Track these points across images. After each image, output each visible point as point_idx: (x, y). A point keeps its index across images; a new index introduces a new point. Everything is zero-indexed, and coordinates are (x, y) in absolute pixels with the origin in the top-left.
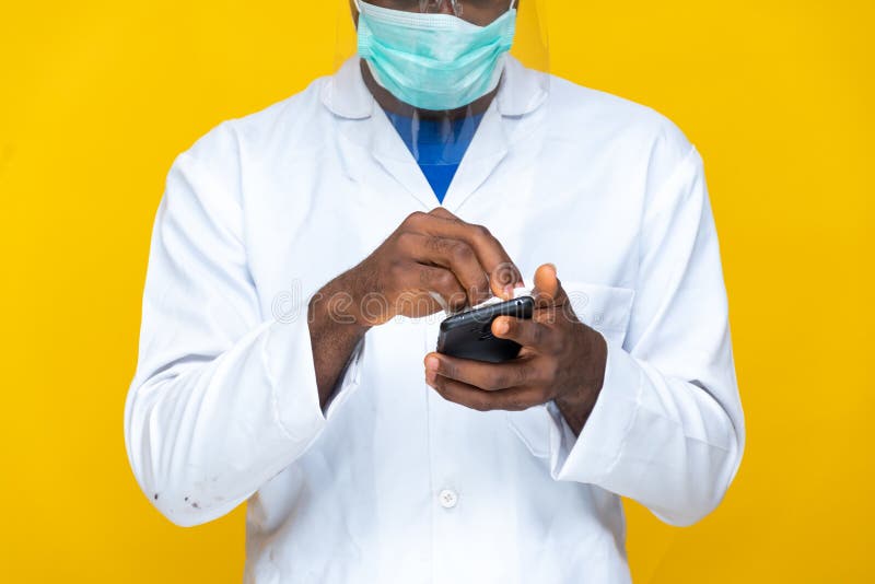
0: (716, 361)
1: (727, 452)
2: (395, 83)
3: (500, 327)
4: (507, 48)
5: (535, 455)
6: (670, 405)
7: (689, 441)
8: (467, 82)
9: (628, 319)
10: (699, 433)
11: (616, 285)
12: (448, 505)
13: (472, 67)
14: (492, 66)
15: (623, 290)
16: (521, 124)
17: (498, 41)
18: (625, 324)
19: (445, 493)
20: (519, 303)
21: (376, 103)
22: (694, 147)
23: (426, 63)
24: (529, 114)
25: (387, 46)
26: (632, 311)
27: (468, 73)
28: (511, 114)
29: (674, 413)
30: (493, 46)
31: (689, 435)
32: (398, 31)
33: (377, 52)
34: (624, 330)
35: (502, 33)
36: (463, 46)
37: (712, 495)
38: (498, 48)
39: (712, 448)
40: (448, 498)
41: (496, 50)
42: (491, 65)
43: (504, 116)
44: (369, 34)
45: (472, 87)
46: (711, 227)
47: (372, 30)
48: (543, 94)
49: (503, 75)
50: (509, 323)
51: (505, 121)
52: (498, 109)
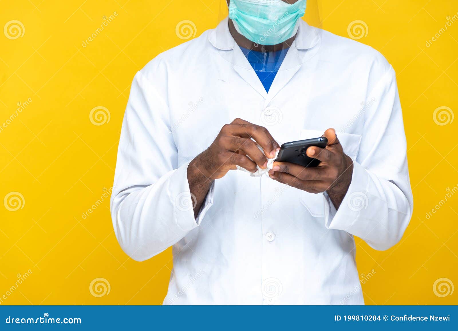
0: (401, 171)
1: (405, 215)
2: (248, 32)
3: (311, 152)
4: (302, 15)
5: (312, 216)
6: (381, 192)
7: (389, 210)
8: (283, 31)
9: (357, 149)
10: (394, 206)
11: (352, 132)
12: (271, 240)
13: (286, 24)
14: (294, 25)
15: (356, 136)
16: (307, 54)
17: (298, 12)
18: (357, 152)
19: (269, 234)
20: (320, 140)
21: (235, 42)
22: (391, 66)
23: (264, 22)
24: (310, 49)
25: (244, 13)
26: (360, 146)
27: (284, 27)
28: (302, 49)
29: (383, 196)
30: (295, 14)
31: (389, 207)
32: (249, 6)
33: (239, 16)
34: (356, 155)
35: (300, 7)
36: (282, 13)
37: (397, 236)
38: (298, 15)
39: (399, 213)
40: (270, 237)
41: (297, 16)
42: (294, 23)
43: (298, 50)
44: (235, 7)
45: (285, 34)
46: (399, 106)
47: (236, 6)
48: (318, 39)
49: (299, 29)
50: (315, 150)
51: (300, 52)
52: (296, 46)
